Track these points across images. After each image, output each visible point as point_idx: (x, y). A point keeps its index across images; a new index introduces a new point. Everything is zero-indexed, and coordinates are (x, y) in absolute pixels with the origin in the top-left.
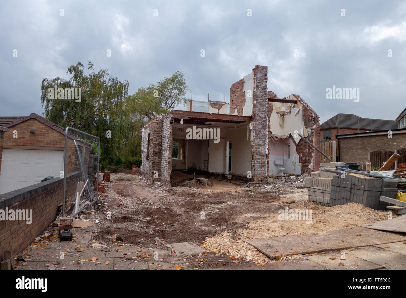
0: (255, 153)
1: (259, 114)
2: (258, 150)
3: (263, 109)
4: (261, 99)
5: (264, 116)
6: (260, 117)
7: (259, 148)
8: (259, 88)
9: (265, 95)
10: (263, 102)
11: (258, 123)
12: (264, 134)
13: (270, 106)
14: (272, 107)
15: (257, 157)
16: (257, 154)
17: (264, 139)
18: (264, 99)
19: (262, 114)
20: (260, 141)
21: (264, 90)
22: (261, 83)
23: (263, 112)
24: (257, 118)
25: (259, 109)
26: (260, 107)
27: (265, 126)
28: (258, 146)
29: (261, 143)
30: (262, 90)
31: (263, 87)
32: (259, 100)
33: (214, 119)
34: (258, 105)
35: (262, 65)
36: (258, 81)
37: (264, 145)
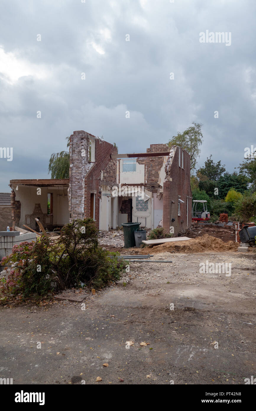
0: (73, 212)
1: (76, 176)
2: (75, 209)
3: (79, 171)
4: (77, 162)
5: (80, 177)
6: (76, 179)
7: (76, 207)
8: (76, 152)
9: (80, 158)
10: (79, 165)
11: (74, 184)
12: (80, 195)
13: (161, 159)
14: (162, 160)
15: (74, 216)
16: (74, 213)
17: (80, 199)
18: (80, 162)
19: (78, 175)
20: (77, 200)
21: (80, 154)
22: (77, 147)
23: (79, 173)
24: (74, 180)
25: (75, 171)
26: (76, 170)
27: (81, 187)
28: (75, 206)
29: (78, 202)
30: (79, 153)
31: (79, 151)
32: (76, 163)
33: (40, 184)
34: (75, 168)
35: (77, 130)
36: (74, 146)
37: (80, 204)
